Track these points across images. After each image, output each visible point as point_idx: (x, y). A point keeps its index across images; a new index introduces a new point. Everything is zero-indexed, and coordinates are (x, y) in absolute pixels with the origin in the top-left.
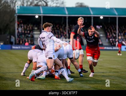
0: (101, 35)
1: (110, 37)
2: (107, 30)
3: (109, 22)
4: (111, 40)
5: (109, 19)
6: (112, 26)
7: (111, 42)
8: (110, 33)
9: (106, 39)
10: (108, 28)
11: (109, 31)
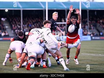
0: (7, 27)
1: (15, 28)
2: (12, 22)
3: (13, 14)
4: (16, 31)
5: (13, 11)
6: (16, 19)
7: (17, 33)
8: (15, 25)
9: (11, 30)
10: (12, 20)
11: (14, 23)
